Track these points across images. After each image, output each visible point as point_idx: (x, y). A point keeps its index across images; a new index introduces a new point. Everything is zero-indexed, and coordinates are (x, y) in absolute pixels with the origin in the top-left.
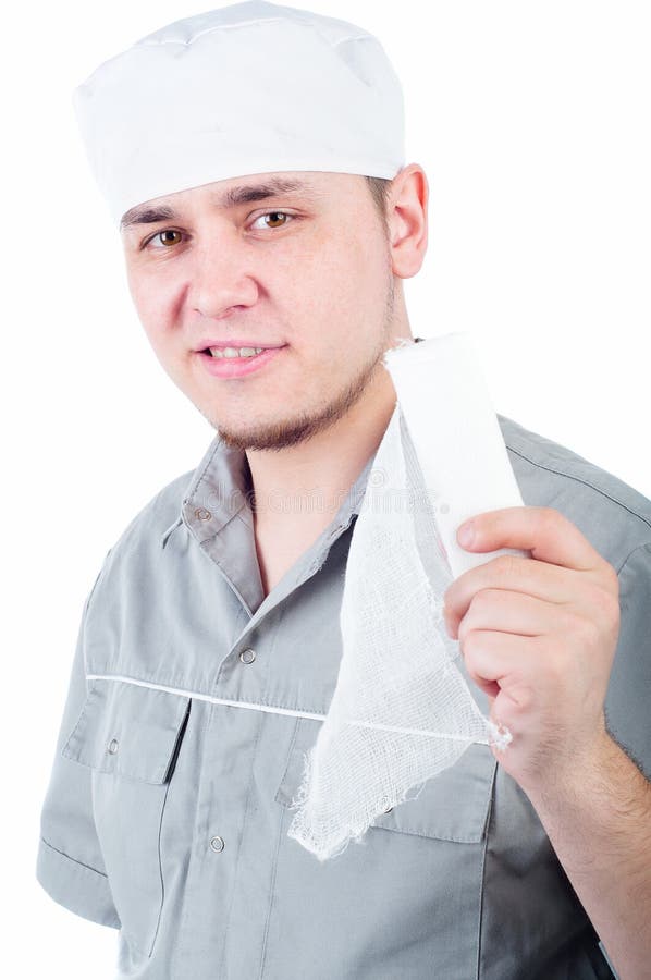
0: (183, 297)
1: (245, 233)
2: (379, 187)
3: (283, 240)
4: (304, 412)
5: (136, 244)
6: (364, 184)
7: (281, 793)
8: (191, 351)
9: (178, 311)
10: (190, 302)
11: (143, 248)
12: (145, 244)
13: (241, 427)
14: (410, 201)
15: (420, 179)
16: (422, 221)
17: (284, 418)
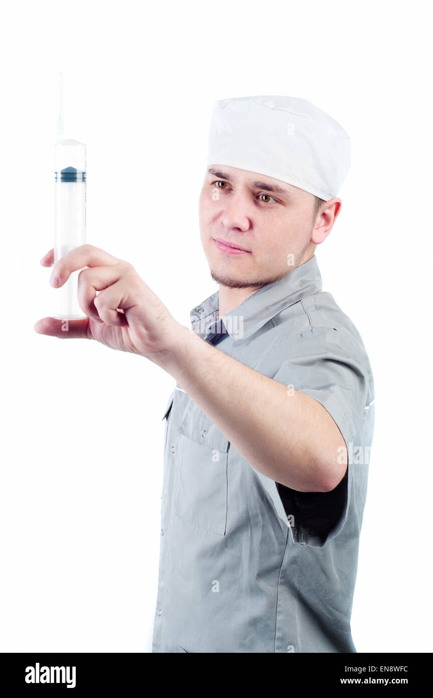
0: (220, 215)
1: (255, 199)
2: (320, 201)
3: (269, 209)
4: (247, 281)
5: (211, 181)
6: (313, 199)
7: (181, 428)
8: (212, 238)
9: (215, 219)
10: (221, 219)
11: (212, 184)
12: (214, 183)
13: (220, 274)
14: (330, 212)
15: (338, 205)
16: (332, 221)
17: (238, 279)
